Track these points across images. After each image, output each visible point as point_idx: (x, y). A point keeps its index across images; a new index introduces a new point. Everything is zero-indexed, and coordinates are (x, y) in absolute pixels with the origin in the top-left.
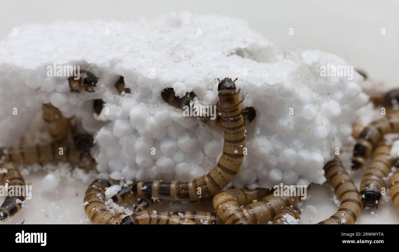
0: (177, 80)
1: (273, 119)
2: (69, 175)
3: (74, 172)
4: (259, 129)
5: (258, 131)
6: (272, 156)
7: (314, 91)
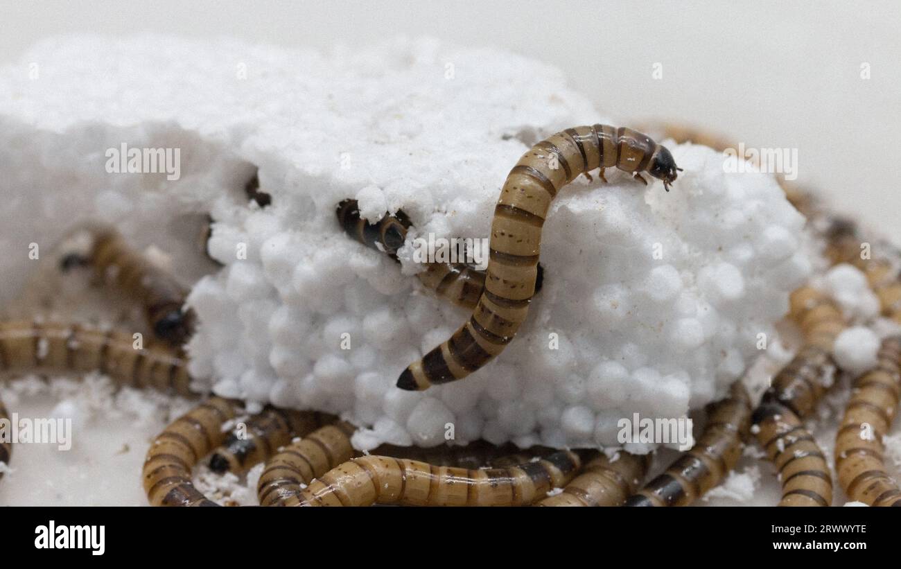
0: (368, 183)
1: (581, 291)
2: (108, 403)
3: (121, 397)
4: (548, 311)
5: (545, 317)
6: (574, 377)
7: (685, 239)
